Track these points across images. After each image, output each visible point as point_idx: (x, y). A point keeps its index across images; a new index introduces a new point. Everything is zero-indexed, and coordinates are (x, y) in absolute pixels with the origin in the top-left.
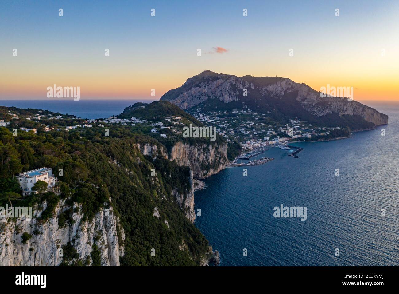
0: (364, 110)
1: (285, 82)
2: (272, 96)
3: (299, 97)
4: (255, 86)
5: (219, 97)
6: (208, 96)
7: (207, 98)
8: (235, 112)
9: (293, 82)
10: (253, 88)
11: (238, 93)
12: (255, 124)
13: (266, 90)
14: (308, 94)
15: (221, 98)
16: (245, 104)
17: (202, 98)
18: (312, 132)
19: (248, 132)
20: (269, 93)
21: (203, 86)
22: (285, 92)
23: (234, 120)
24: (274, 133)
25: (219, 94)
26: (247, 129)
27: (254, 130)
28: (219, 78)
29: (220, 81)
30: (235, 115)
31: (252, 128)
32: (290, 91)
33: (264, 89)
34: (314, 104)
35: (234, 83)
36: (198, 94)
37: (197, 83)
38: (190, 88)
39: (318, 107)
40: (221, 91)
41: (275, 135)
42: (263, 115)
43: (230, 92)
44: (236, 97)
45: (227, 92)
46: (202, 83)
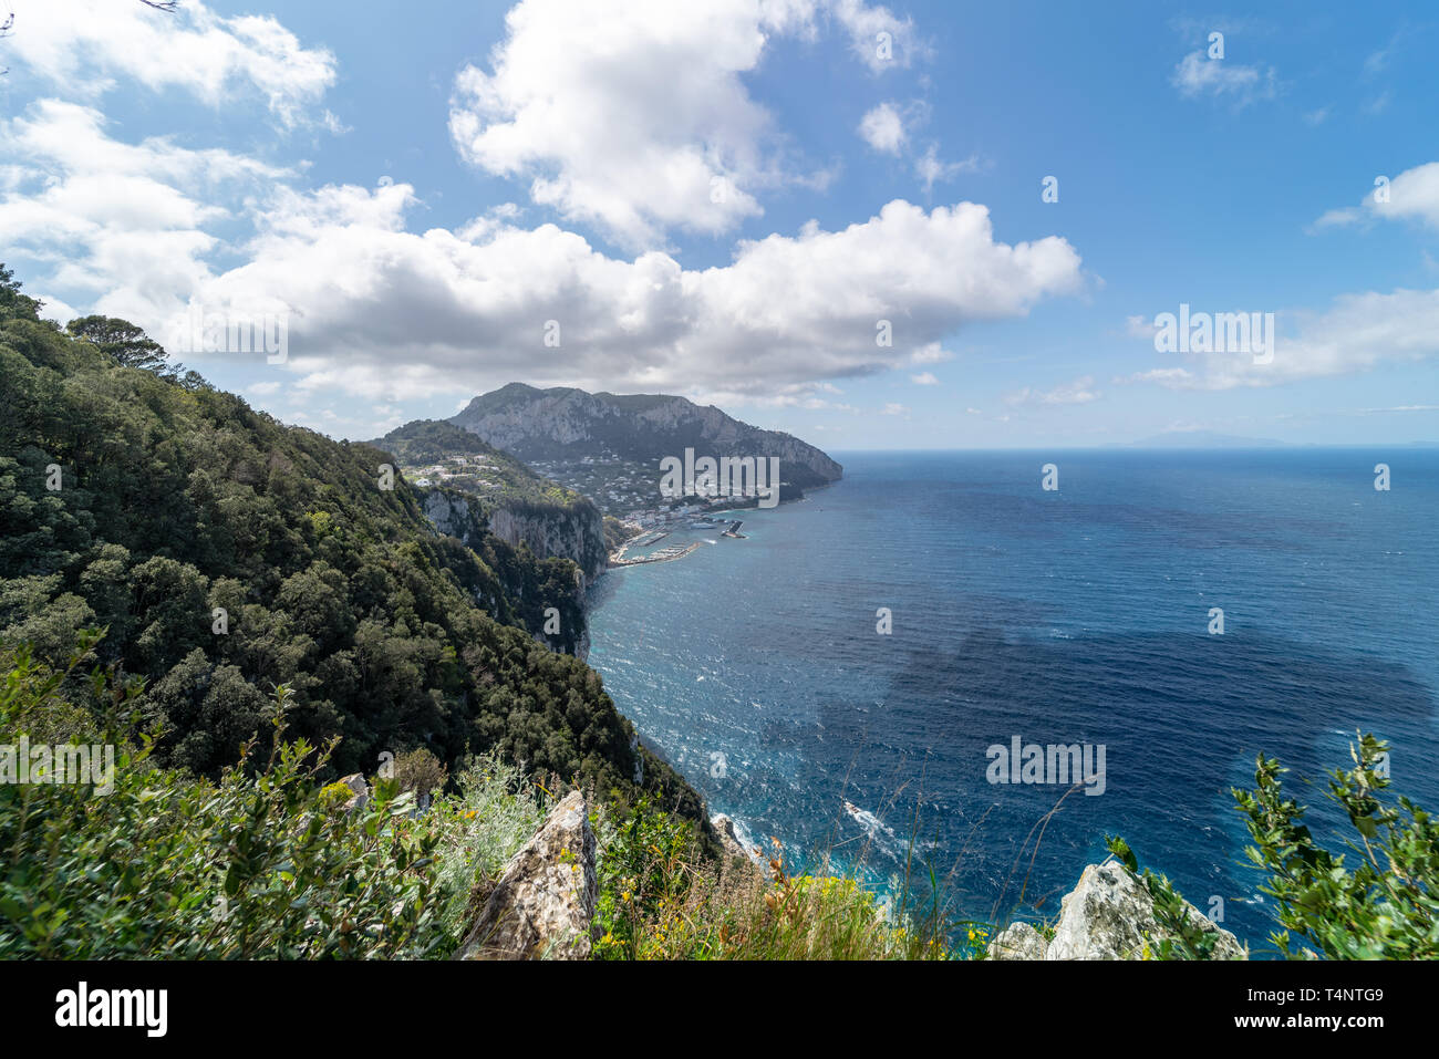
0: (811, 455)
1: (678, 403)
2: (655, 430)
3: (705, 431)
4: (622, 412)
5: (550, 432)
6: (524, 432)
7: (522, 436)
8: (587, 460)
9: (692, 404)
10: (619, 415)
11: (589, 425)
12: (634, 482)
13: (643, 418)
14: (722, 424)
15: (554, 434)
16: (605, 446)
17: (510, 435)
19: (623, 498)
20: (650, 424)
21: (512, 411)
22: (679, 423)
23: (587, 477)
25: (548, 426)
26: (620, 492)
27: (635, 494)
28: (547, 395)
29: (549, 401)
30: (587, 469)
31: (629, 491)
32: (687, 421)
33: (639, 416)
34: (733, 444)
35: (579, 404)
36: (500, 428)
37: (499, 405)
38: (483, 417)
39: (740, 449)
40: (554, 419)
42: (645, 465)
43: (573, 422)
44: (587, 432)
45: (566, 422)
46: (510, 406)
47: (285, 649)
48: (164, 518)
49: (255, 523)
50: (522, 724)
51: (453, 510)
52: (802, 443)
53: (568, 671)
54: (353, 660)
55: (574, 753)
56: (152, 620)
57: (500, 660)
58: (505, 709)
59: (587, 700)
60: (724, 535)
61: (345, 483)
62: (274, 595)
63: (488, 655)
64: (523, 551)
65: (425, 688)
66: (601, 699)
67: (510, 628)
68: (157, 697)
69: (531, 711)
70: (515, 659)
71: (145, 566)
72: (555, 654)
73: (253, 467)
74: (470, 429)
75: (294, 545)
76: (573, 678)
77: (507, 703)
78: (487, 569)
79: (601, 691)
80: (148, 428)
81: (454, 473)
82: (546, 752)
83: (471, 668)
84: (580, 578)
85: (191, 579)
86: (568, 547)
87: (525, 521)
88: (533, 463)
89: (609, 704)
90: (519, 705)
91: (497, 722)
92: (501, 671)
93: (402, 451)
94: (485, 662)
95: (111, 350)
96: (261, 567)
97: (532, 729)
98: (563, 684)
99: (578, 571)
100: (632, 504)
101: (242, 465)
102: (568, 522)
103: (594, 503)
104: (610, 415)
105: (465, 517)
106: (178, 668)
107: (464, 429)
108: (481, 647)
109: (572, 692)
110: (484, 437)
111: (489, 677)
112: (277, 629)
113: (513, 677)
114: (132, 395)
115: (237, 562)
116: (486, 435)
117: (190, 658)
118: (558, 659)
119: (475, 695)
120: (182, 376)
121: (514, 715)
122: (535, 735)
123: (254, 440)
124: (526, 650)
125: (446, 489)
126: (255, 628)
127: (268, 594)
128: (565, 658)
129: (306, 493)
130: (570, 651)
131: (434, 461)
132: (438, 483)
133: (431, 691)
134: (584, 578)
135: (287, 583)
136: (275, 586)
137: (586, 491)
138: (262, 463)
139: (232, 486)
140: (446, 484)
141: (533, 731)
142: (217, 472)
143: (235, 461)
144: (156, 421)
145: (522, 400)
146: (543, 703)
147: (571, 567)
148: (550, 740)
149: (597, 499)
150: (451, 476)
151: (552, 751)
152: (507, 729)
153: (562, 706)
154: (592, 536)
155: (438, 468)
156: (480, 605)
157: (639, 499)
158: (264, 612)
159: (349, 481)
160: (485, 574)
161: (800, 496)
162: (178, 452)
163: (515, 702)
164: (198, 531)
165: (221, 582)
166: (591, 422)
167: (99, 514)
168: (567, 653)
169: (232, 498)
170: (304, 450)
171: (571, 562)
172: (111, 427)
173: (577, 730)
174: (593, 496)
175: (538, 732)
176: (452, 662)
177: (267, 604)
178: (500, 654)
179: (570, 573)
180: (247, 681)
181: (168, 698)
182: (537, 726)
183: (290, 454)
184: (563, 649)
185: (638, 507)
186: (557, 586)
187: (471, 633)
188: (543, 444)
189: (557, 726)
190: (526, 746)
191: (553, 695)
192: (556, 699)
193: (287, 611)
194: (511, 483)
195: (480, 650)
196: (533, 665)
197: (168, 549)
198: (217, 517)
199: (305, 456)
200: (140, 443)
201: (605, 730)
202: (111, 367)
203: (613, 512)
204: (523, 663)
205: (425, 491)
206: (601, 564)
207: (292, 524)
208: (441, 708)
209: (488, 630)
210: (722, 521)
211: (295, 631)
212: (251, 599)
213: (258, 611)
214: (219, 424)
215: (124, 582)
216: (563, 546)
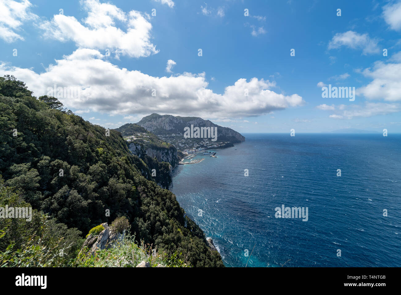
0: (236, 134)
1: (199, 119)
4: (183, 121)
5: (163, 127)
6: (156, 127)
7: (156, 128)
8: (173, 135)
9: (203, 120)
11: (174, 125)
12: (186, 141)
13: (189, 123)
14: (211, 125)
15: (165, 127)
16: (178, 131)
17: (152, 128)
18: (216, 144)
19: (183, 145)
23: (173, 139)
24: (197, 145)
25: (163, 125)
26: (182, 144)
27: (186, 144)
28: (163, 117)
29: (163, 118)
30: (173, 137)
32: (201, 124)
33: (188, 123)
35: (171, 119)
36: (150, 126)
37: (149, 120)
38: (146, 122)
40: (164, 123)
41: (198, 146)
43: (170, 124)
44: (173, 127)
45: (168, 124)
46: (153, 120)
47: (89, 186)
48: (60, 149)
49: (83, 151)
50: (153, 209)
51: (137, 148)
52: (233, 131)
53: (167, 194)
54: (108, 189)
55: (168, 218)
56: (55, 176)
57: (148, 191)
58: (149, 205)
59: (171, 203)
60: (211, 156)
61: (108, 140)
62: (87, 171)
63: (144, 189)
64: (155, 160)
65: (127, 198)
66: (175, 202)
67: (151, 182)
68: (55, 198)
69: (156, 205)
70: (152, 190)
71: (54, 162)
72: (163, 189)
73: (84, 136)
74: (142, 126)
75: (93, 157)
76: (168, 196)
77: (149, 203)
78: (145, 164)
79: (175, 200)
80: (57, 125)
81: (137, 138)
82: (160, 217)
83: (140, 192)
84: (171, 168)
85: (66, 166)
86: (167, 159)
87: (156, 152)
88: (159, 135)
89: (178, 204)
90: (153, 204)
91: (146, 208)
92: (148, 193)
93: (124, 132)
94: (144, 191)
95: (49, 104)
96: (84, 163)
97: (156, 210)
98: (165, 198)
99: (170, 166)
100: (185, 147)
101: (81, 135)
102: (168, 152)
103: (175, 147)
104: (180, 122)
105: (140, 150)
106: (60, 190)
107: (140, 126)
108: (143, 186)
109: (167, 200)
110: (145, 128)
111: (144, 195)
112: (87, 180)
113: (151, 195)
114: (53, 116)
115: (78, 161)
116: (146, 127)
117: (64, 188)
118: (164, 191)
119: (141, 200)
120: (67, 111)
121: (151, 206)
122: (157, 212)
123: (84, 128)
124: (155, 188)
125: (135, 142)
126: (82, 179)
127: (86, 170)
128: (166, 190)
129: (97, 143)
130: (167, 188)
131: (132, 135)
132: (133, 141)
133: (128, 198)
134: (172, 168)
135: (91, 167)
136: (88, 168)
137: (173, 143)
138: (86, 134)
139: (78, 141)
140: (135, 141)
141: (156, 211)
142: (74, 137)
143: (79, 134)
144: (59, 123)
145: (156, 118)
146: (159, 203)
147: (168, 164)
148: (161, 214)
149: (176, 145)
150: (136, 139)
151: (162, 217)
152: (149, 210)
153: (165, 204)
154: (174, 156)
155: (133, 136)
156: (143, 175)
157: (187, 146)
158: (85, 175)
159: (109, 139)
160: (145, 166)
161: (233, 146)
162: (64, 131)
163: (152, 202)
164: (69, 153)
165: (73, 167)
166: (175, 124)
167: (43, 148)
168: (166, 189)
169: (77, 144)
170: (97, 131)
171: (168, 163)
172: (48, 124)
173: (169, 211)
174: (175, 145)
175: (158, 212)
176: (134, 190)
177: (85, 173)
178: (148, 189)
179: (168, 166)
180: (79, 195)
181: (58, 198)
182: (157, 210)
183: (93, 132)
184: (165, 188)
185: (187, 148)
186: (164, 170)
187: (140, 183)
188: (161, 130)
189: (163, 210)
190: (154, 215)
191: (162, 201)
192: (163, 202)
193: (91, 175)
194: (152, 141)
195: (142, 187)
196: (157, 192)
197: (60, 158)
198: (74, 149)
199: (98, 133)
200: (54, 129)
201: (176, 211)
202: (49, 109)
203: (180, 149)
204: (154, 191)
205: (129, 143)
206: (177, 164)
207: (93, 151)
208: (131, 203)
209: (145, 182)
210: (210, 152)
211: (92, 181)
212: (81, 172)
213: (83, 175)
214: (76, 124)
215: (49, 166)
216: (166, 159)
